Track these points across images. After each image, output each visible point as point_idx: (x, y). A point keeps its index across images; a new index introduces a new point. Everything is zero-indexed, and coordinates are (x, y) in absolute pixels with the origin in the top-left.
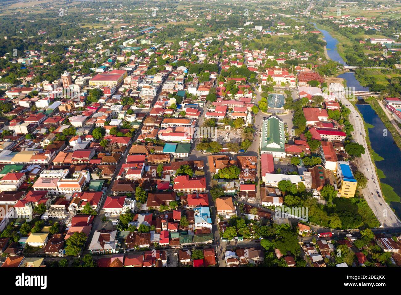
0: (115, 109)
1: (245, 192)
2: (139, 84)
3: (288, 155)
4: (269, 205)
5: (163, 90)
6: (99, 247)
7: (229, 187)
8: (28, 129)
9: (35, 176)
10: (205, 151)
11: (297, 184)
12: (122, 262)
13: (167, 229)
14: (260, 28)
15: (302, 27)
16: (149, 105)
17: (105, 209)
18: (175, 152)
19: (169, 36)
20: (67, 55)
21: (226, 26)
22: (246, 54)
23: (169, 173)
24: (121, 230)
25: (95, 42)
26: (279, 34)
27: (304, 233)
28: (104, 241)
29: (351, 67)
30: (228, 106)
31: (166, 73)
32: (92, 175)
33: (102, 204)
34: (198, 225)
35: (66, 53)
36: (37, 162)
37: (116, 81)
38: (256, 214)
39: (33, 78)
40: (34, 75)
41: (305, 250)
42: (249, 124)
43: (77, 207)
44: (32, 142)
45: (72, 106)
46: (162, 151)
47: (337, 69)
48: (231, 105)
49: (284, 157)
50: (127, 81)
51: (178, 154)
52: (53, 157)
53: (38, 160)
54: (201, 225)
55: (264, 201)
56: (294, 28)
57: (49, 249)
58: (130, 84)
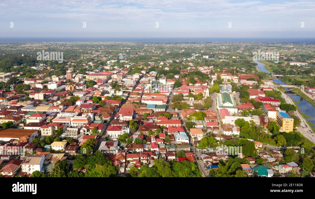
0: (107, 89)
1: (210, 128)
2: (122, 79)
3: (239, 111)
4: (230, 134)
5: (141, 81)
6: (106, 148)
7: (198, 123)
8: (44, 97)
9: (53, 117)
10: (177, 109)
11: (249, 122)
12: (125, 155)
13: (155, 141)
14: (207, 57)
15: (237, 57)
16: (132, 88)
17: (108, 132)
18: (155, 108)
19: (140, 59)
20: (67, 66)
21: (182, 56)
22: (198, 68)
23: (152, 119)
24: (121, 142)
25: (86, 61)
26: (221, 60)
27: (258, 147)
28: (109, 146)
29: (278, 75)
30: (190, 90)
31: (142, 75)
32: (96, 117)
33: (106, 129)
34: (179, 140)
35: (66, 65)
36: (53, 111)
37: (106, 76)
38: (220, 137)
39: (44, 75)
40: (45, 73)
41: (261, 156)
42: (207, 97)
43: (86, 131)
44: (48, 103)
45: (75, 87)
46: (145, 108)
47: (267, 76)
48: (193, 89)
49: (236, 112)
50: (113, 77)
51: (157, 109)
52: (64, 109)
53: (54, 109)
54: (181, 140)
55: (226, 131)
56: (232, 58)
57: (69, 149)
58: (116, 79)
